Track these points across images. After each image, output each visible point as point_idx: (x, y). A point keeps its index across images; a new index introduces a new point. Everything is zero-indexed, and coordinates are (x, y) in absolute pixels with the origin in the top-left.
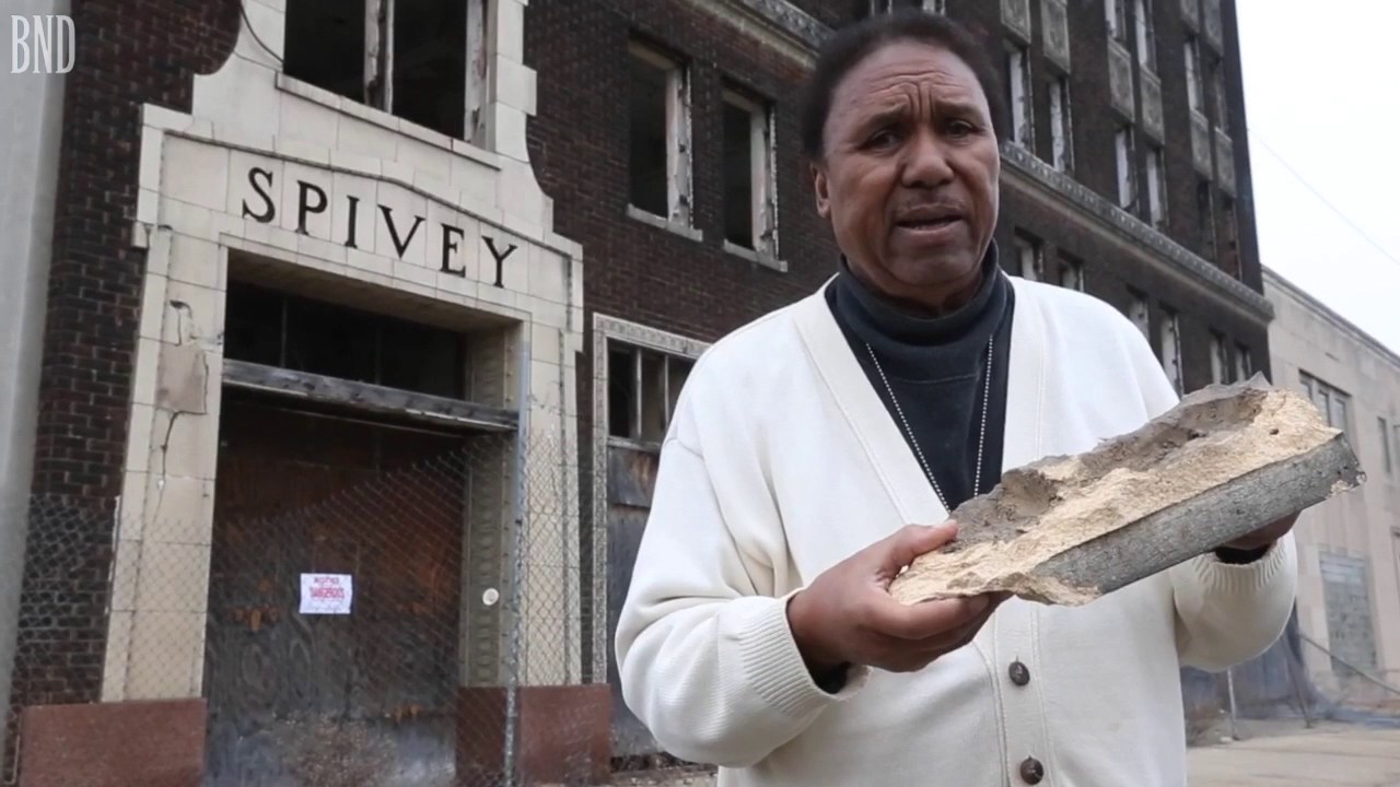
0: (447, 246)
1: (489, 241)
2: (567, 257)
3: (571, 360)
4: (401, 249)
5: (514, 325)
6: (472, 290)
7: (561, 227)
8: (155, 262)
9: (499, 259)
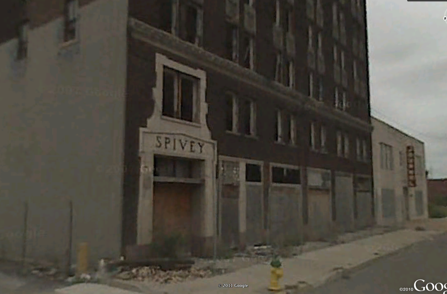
0: (192, 146)
1: (199, 144)
2: (213, 144)
3: (215, 166)
4: (183, 148)
5: (203, 160)
6: (196, 155)
7: (213, 138)
8: (142, 159)
9: (201, 147)
